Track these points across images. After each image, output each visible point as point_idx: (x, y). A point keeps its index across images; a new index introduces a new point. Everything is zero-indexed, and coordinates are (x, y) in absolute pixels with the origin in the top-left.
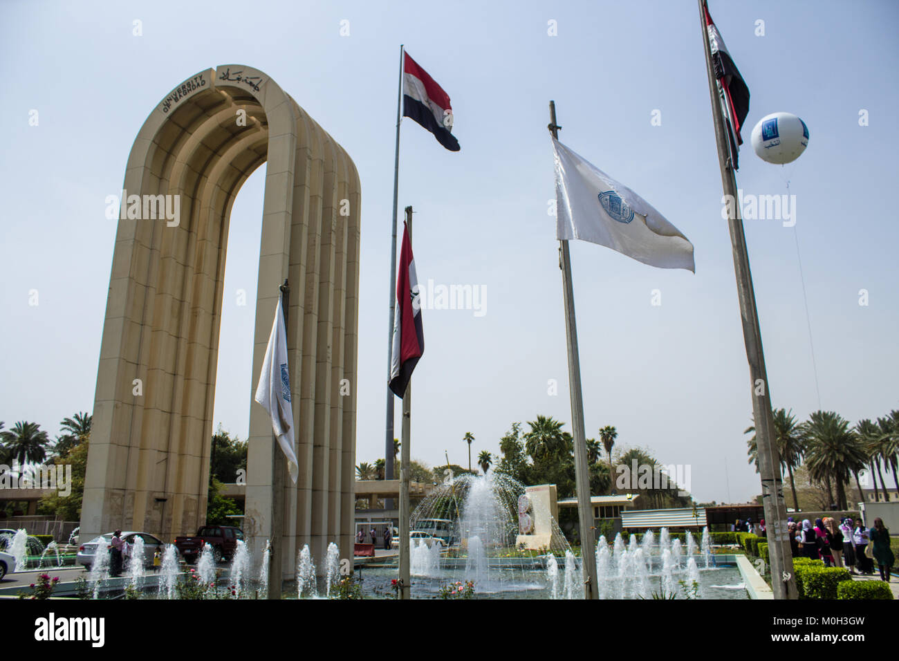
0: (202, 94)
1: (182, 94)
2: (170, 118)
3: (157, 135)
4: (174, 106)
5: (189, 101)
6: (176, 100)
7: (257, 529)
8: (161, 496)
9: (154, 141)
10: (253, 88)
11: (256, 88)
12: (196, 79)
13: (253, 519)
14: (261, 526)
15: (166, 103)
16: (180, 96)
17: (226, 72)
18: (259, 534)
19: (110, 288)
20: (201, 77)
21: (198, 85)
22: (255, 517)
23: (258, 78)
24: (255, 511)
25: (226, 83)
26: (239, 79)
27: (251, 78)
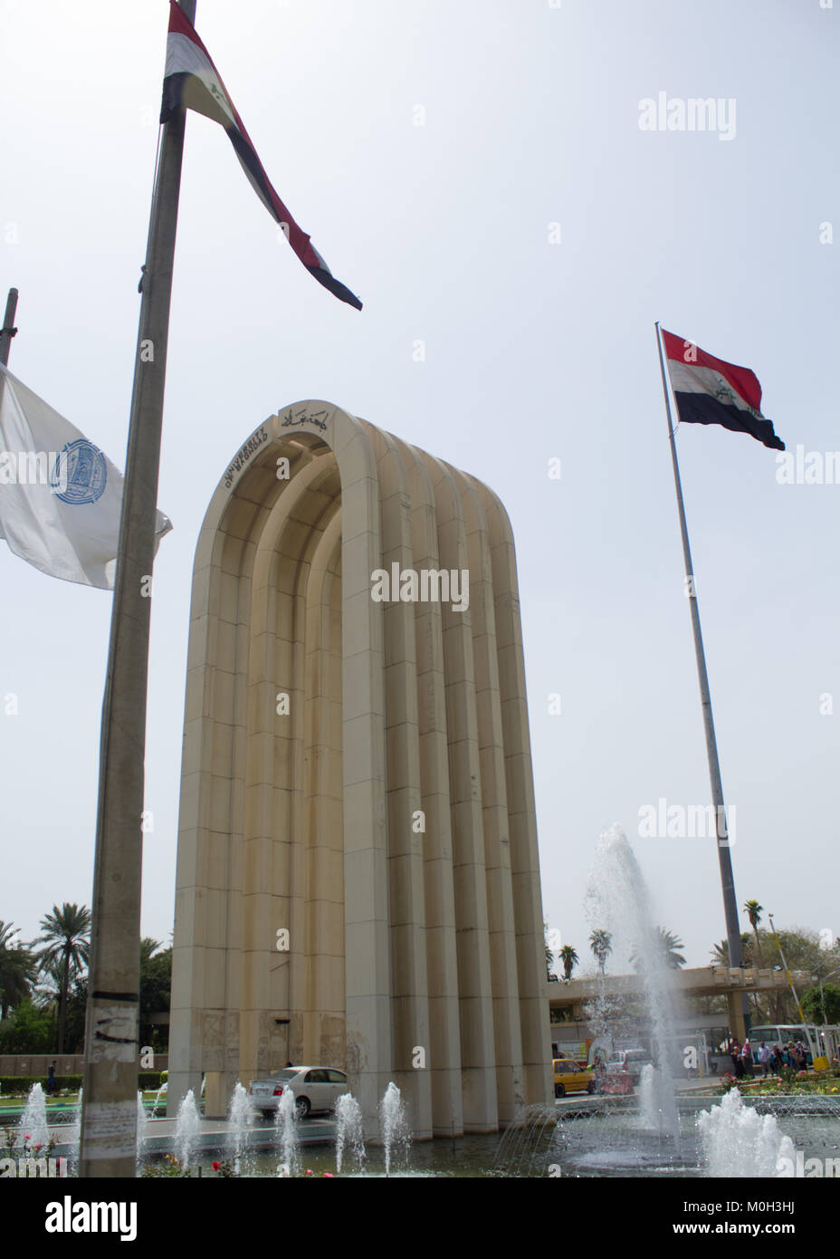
0: (267, 452)
1: (244, 459)
2: (234, 493)
3: (222, 521)
4: (237, 475)
5: (253, 465)
6: (238, 468)
7: (363, 1062)
8: (283, 1016)
9: (219, 529)
10: (319, 427)
11: (323, 426)
12: (257, 434)
13: (356, 1046)
14: (366, 1057)
15: (228, 476)
16: (242, 462)
17: (289, 415)
18: (365, 1070)
19: (184, 735)
20: (262, 430)
21: (260, 441)
22: (360, 1046)
23: (323, 412)
24: (359, 1034)
25: (291, 429)
26: (303, 420)
27: (317, 415)
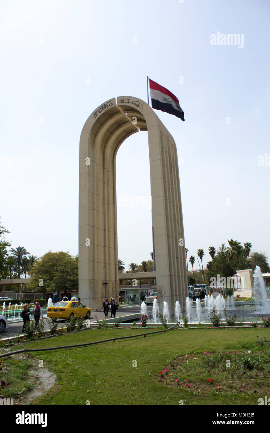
0: (110, 110)
1: (102, 109)
2: (97, 120)
3: (91, 129)
4: (99, 115)
5: (105, 112)
6: (100, 112)
7: (163, 293)
10: (136, 106)
11: (138, 106)
12: (108, 103)
13: (161, 290)
14: (165, 293)
15: (95, 113)
16: (101, 110)
17: (122, 99)
18: (165, 295)
19: (79, 195)
20: (110, 102)
21: (109, 105)
22: (162, 289)
23: (138, 102)
24: (162, 286)
25: (123, 104)
26: (129, 102)
27: (135, 102)
